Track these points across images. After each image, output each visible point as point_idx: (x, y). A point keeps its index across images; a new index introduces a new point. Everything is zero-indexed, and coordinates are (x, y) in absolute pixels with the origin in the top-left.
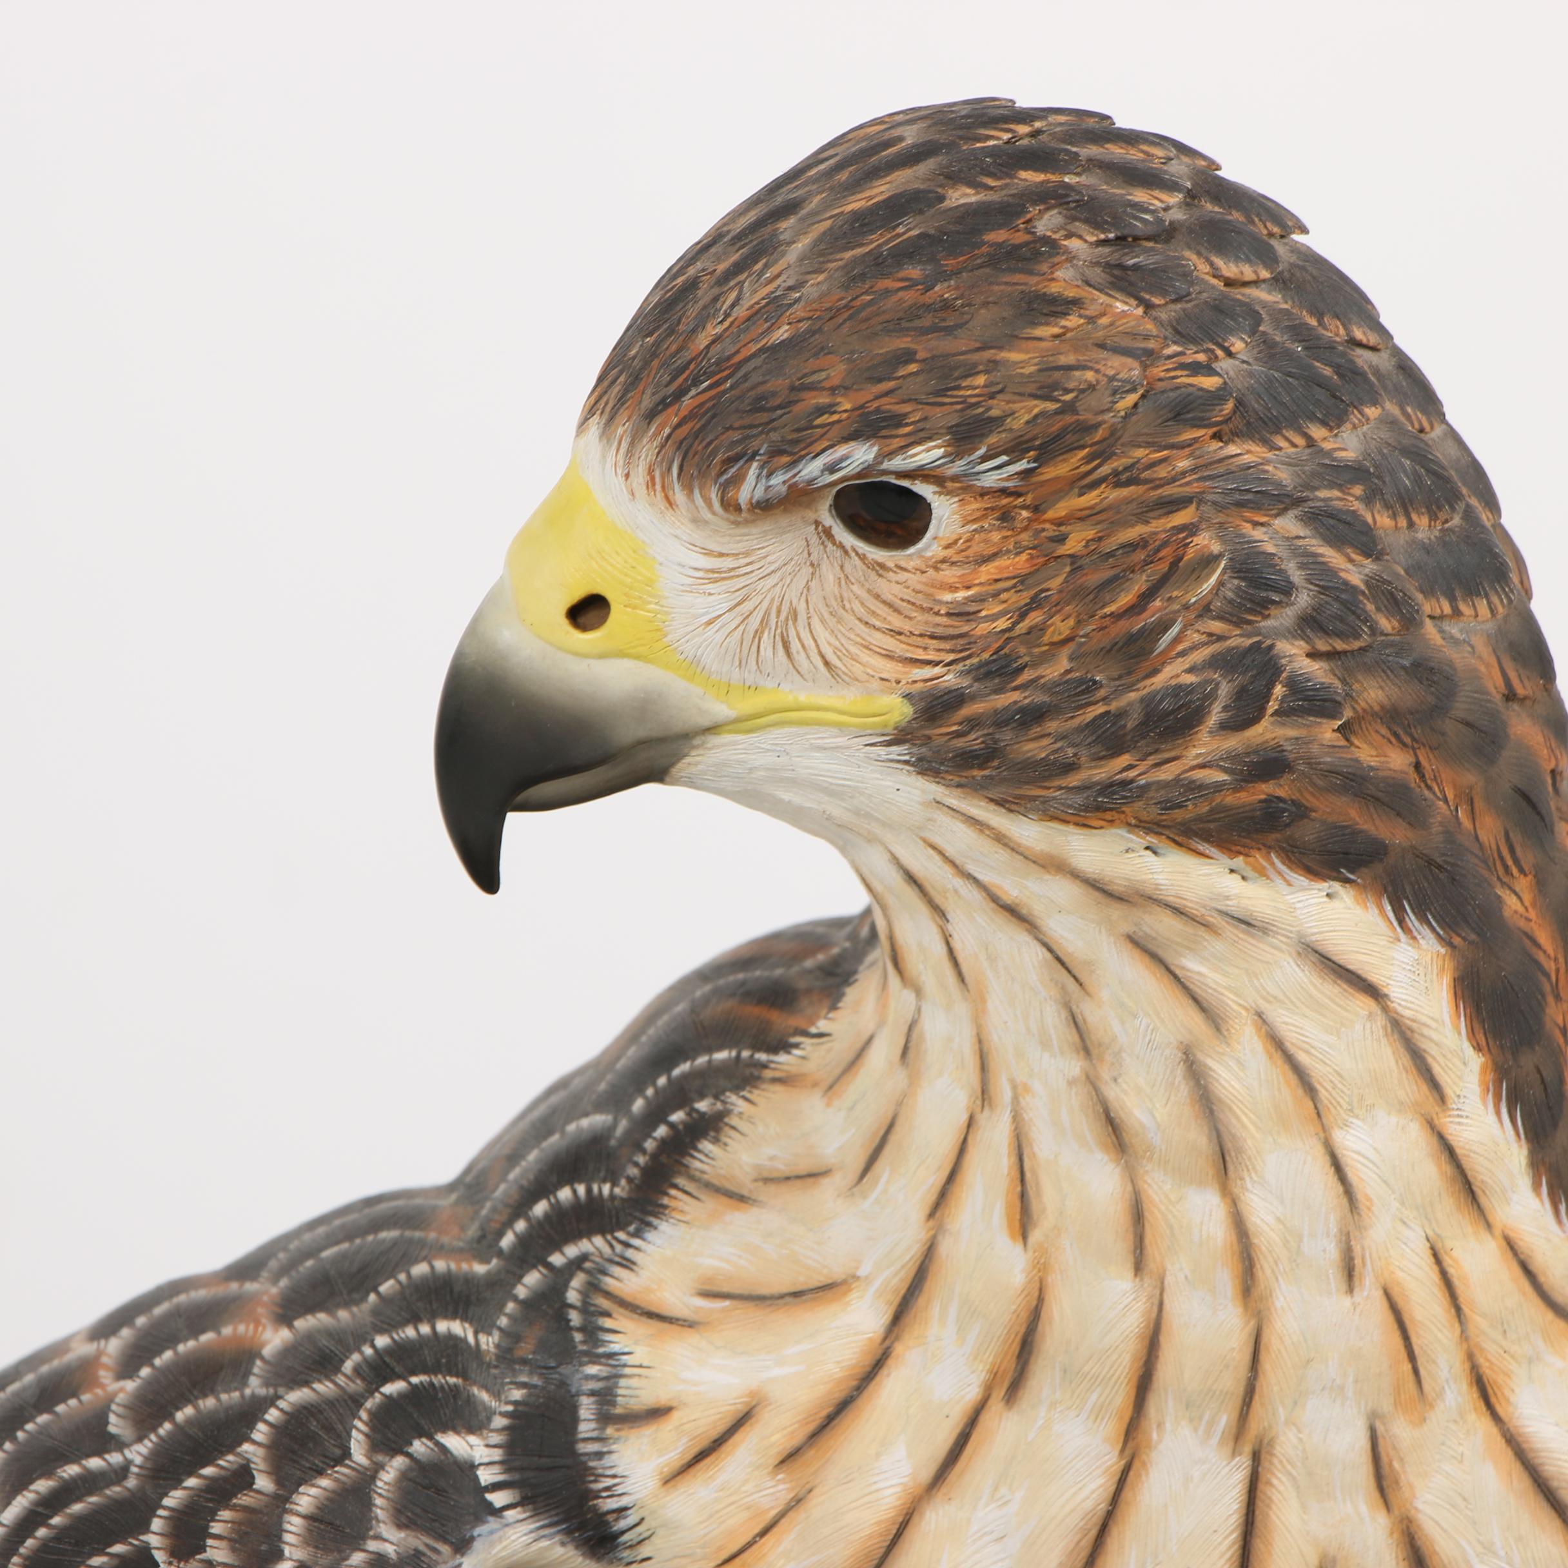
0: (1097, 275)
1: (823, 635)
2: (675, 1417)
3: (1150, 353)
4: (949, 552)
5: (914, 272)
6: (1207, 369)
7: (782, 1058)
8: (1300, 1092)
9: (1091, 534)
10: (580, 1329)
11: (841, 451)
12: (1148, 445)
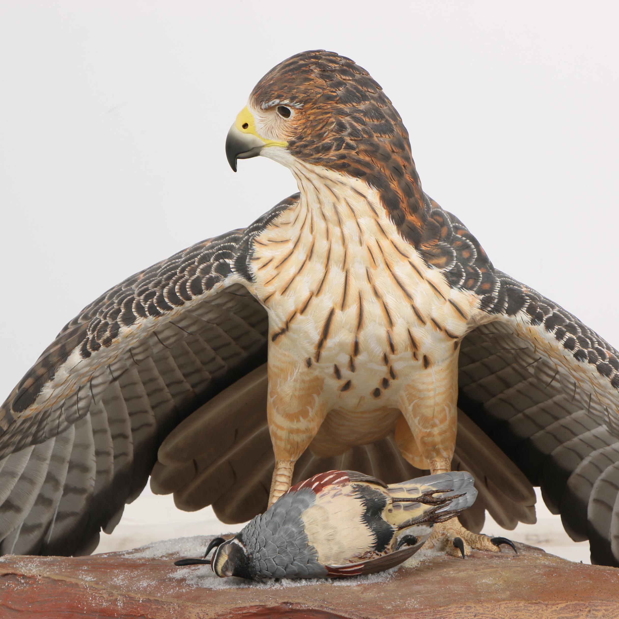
0: (318, 76)
1: (277, 131)
2: (261, 259)
3: (324, 88)
4: (294, 119)
5: (290, 73)
6: (335, 92)
7: (291, 206)
8: (351, 212)
9: (314, 117)
10: (250, 245)
11: (275, 100)
12: (322, 103)
